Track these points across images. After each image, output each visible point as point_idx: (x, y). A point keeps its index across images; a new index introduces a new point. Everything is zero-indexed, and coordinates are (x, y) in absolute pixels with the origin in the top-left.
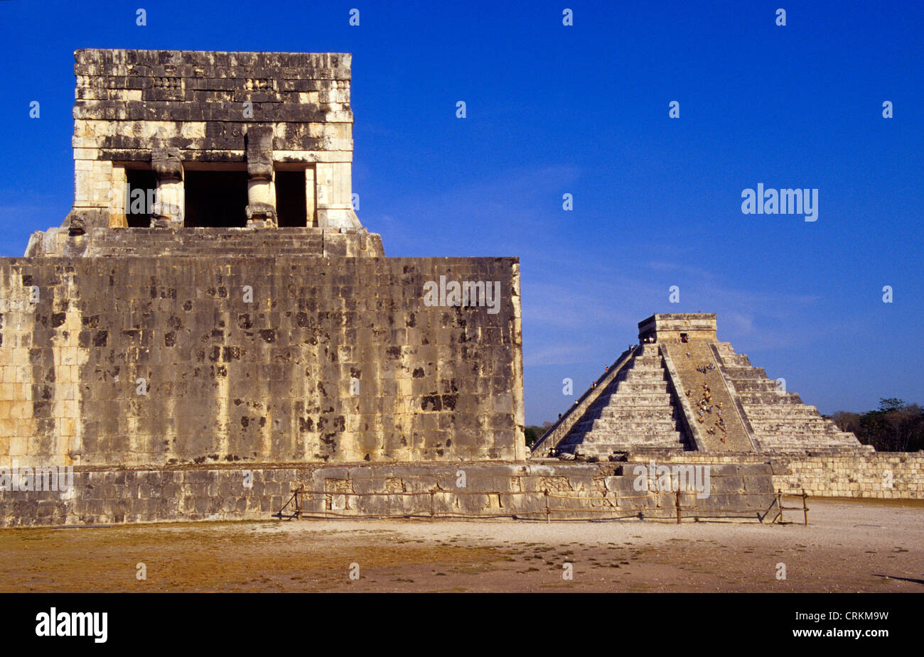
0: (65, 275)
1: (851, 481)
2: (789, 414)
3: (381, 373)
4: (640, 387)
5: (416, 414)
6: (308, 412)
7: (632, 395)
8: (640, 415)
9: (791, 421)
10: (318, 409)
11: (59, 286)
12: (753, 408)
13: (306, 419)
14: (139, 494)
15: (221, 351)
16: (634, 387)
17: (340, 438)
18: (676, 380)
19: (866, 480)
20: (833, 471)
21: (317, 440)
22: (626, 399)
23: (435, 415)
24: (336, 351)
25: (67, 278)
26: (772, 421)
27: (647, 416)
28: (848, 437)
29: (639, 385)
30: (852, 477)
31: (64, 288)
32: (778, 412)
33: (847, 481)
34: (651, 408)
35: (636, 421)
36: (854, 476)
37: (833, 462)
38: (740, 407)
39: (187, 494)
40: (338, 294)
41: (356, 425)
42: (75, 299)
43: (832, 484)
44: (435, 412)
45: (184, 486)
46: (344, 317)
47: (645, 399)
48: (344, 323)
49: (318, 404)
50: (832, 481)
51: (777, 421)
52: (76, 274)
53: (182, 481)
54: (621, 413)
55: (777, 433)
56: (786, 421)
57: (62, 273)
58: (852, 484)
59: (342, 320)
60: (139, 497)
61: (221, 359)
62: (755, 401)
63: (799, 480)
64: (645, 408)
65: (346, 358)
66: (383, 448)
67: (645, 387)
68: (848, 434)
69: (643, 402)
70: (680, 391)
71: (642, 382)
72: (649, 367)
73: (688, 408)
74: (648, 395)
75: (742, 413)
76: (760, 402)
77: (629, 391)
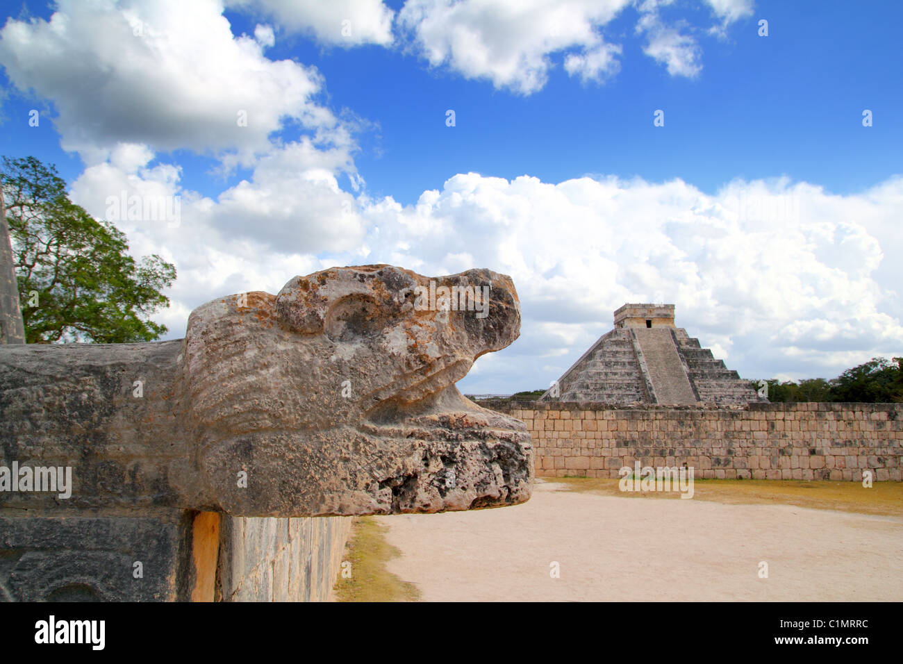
1: (813, 452)
2: (730, 387)
4: (613, 364)
7: (605, 371)
8: (610, 387)
12: (702, 383)
16: (607, 364)
18: (642, 359)
19: (837, 451)
20: (784, 436)
22: (599, 374)
26: (716, 393)
27: (617, 388)
29: (611, 362)
30: (813, 445)
32: (721, 386)
33: (806, 452)
34: (621, 382)
35: (607, 392)
36: (818, 445)
37: (784, 420)
38: (692, 381)
43: (782, 458)
47: (615, 374)
50: (782, 452)
51: (720, 393)
54: (596, 386)
56: (727, 393)
58: (813, 457)
62: (704, 376)
63: (730, 452)
64: (615, 382)
67: (616, 363)
69: (613, 377)
70: (644, 367)
71: (613, 360)
72: (620, 347)
73: (650, 381)
74: (618, 371)
75: (693, 385)
76: (707, 377)
77: (602, 367)
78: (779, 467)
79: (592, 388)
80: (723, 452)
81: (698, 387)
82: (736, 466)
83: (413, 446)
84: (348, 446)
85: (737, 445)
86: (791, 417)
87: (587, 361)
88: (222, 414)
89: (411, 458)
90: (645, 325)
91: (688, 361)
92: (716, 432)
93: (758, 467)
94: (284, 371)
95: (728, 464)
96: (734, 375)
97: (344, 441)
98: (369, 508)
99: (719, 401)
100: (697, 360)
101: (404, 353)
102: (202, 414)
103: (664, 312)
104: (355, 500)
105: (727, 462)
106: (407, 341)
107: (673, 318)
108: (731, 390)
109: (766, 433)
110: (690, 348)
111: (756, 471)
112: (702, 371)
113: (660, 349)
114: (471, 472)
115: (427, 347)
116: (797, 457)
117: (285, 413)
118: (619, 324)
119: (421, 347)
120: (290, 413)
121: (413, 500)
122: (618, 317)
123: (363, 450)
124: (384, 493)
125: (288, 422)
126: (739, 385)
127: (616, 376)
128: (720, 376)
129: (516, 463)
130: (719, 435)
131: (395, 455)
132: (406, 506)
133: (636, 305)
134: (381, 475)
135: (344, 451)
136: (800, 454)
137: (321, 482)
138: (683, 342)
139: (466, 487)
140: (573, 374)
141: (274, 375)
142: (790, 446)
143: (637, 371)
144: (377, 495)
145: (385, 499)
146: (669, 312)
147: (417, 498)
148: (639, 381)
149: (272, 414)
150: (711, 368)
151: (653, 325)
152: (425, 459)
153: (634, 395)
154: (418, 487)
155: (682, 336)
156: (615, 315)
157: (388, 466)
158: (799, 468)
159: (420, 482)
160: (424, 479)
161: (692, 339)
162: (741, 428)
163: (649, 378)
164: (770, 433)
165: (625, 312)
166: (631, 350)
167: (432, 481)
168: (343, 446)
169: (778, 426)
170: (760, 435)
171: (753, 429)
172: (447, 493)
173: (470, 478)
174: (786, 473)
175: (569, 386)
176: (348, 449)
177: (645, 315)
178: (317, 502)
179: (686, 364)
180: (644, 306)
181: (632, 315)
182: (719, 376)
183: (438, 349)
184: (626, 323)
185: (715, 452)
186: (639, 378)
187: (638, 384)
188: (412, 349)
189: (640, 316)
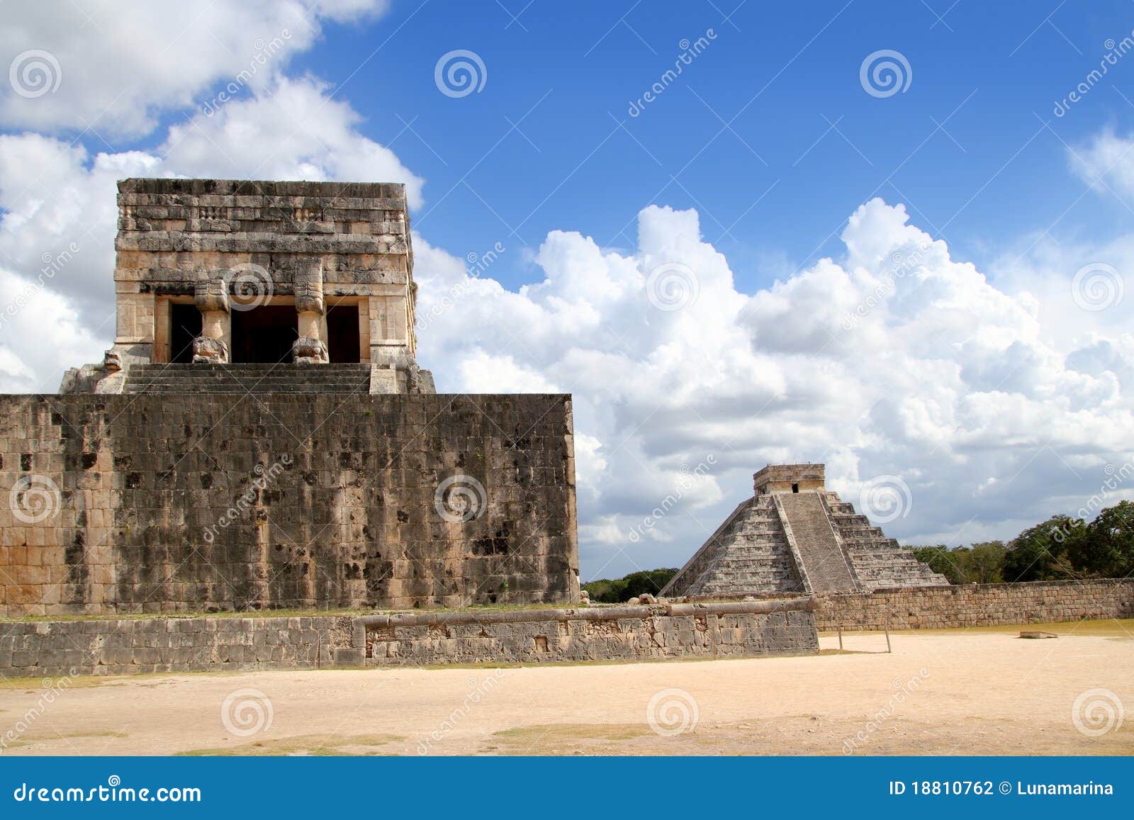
0: (96, 413)
2: (889, 559)
3: (430, 516)
4: (755, 537)
5: (467, 558)
6: (354, 558)
7: (747, 546)
9: (891, 566)
10: (364, 555)
11: (89, 425)
12: (857, 554)
13: (352, 565)
14: (170, 643)
15: (261, 494)
16: (748, 538)
17: (387, 584)
18: (789, 530)
21: (364, 588)
22: (741, 549)
23: (487, 560)
24: (382, 494)
25: (98, 417)
26: (874, 566)
27: (761, 565)
28: (939, 578)
29: (754, 535)
31: (95, 427)
32: (879, 557)
34: (765, 557)
35: (751, 570)
38: (846, 554)
39: (221, 643)
40: (382, 433)
41: (405, 571)
42: (106, 439)
44: (486, 557)
45: (217, 634)
46: (389, 457)
47: (759, 549)
48: (389, 464)
49: (364, 550)
50: (894, 615)
51: (877, 565)
52: (106, 412)
53: (215, 630)
54: (737, 563)
55: (879, 577)
56: (886, 565)
57: (92, 411)
59: (388, 461)
60: (170, 646)
61: (260, 502)
62: (860, 547)
63: (865, 616)
64: (760, 558)
65: (392, 500)
66: (433, 595)
67: (760, 536)
68: (939, 575)
69: (756, 552)
70: (792, 540)
71: (756, 532)
72: (763, 517)
73: (799, 556)
74: (762, 545)
75: (848, 559)
76: (863, 548)
77: (744, 542)
78: (892, 623)
79: (733, 566)
80: (862, 616)
81: (852, 559)
87: (724, 536)
90: (791, 489)
91: (841, 531)
96: (894, 543)
99: (877, 575)
100: (850, 529)
103: (812, 473)
105: (864, 622)
107: (823, 481)
108: (890, 562)
110: (844, 515)
112: (857, 541)
113: (808, 518)
118: (761, 489)
122: (758, 480)
126: (899, 556)
127: (760, 552)
128: (878, 545)
133: (780, 466)
138: (835, 509)
140: (709, 550)
143: (782, 544)
146: (818, 474)
148: (787, 556)
150: (868, 536)
151: (801, 491)
153: (781, 572)
155: (834, 501)
156: (755, 479)
161: (845, 503)
163: (797, 552)
165: (768, 475)
166: (776, 520)
175: (706, 565)
177: (790, 478)
179: (839, 534)
180: (789, 468)
181: (775, 478)
182: (877, 547)
184: (769, 488)
186: (786, 553)
187: (785, 559)
189: (785, 479)
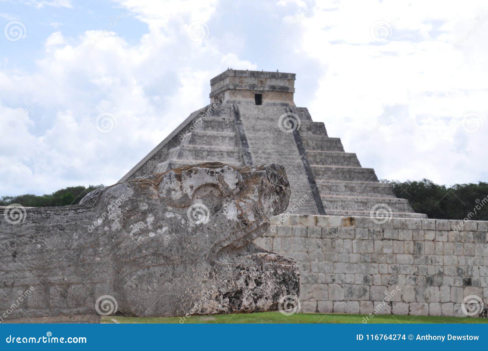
37: (434, 241)
43: (430, 289)
63: (366, 280)
72: (217, 131)
76: (333, 177)
80: (360, 280)
81: (320, 189)
82: (374, 297)
83: (240, 274)
84: (207, 274)
85: (376, 271)
86: (444, 238)
88: (136, 256)
89: (239, 281)
90: (253, 100)
92: (351, 255)
93: (400, 299)
94: (170, 230)
95: (364, 294)
96: (370, 174)
97: (205, 271)
98: (217, 310)
101: (236, 219)
102: (123, 256)
103: (280, 83)
104: (210, 306)
106: (237, 212)
107: (292, 93)
109: (411, 256)
110: (314, 136)
111: (398, 305)
114: (270, 289)
115: (248, 215)
116: (448, 288)
117: (173, 255)
118: (216, 97)
119: (245, 215)
120: (175, 255)
121: (240, 306)
122: (215, 87)
123: (215, 276)
124: (225, 301)
125: (174, 260)
128: (352, 175)
129: (293, 284)
130: (355, 257)
131: (231, 279)
132: (236, 309)
133: (242, 72)
134: (224, 291)
135: (205, 277)
136: (452, 284)
137: (193, 295)
138: (304, 128)
139: (268, 298)
140: (149, 166)
141: (165, 232)
142: (441, 274)
144: (222, 302)
145: (226, 305)
146: (287, 85)
147: (242, 304)
149: (165, 256)
150: (341, 163)
152: (246, 281)
154: (243, 298)
155: (303, 118)
156: (212, 85)
157: (227, 285)
158: (450, 302)
159: (244, 295)
160: (246, 293)
161: (317, 123)
162: (382, 250)
164: (416, 257)
165: (227, 81)
167: (250, 294)
168: (204, 274)
169: (426, 249)
170: (405, 258)
171: (396, 252)
172: (258, 301)
173: (270, 293)
174: (435, 309)
176: (207, 276)
177: (253, 86)
178: (190, 307)
180: (253, 74)
181: (235, 85)
182: (350, 176)
183: (254, 217)
184: (227, 97)
185: (349, 279)
188: (240, 217)
189: (247, 88)
